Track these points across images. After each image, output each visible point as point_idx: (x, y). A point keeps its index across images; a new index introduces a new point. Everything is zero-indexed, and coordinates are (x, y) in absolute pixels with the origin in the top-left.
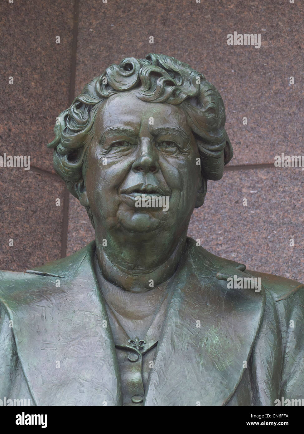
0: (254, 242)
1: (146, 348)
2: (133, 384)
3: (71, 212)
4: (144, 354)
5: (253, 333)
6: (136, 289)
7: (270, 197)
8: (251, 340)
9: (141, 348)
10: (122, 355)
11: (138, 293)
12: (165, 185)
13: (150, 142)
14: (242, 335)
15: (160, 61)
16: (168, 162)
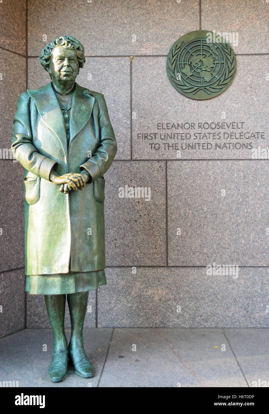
0: (83, 79)
1: (68, 110)
2: (66, 118)
3: (28, 67)
4: (68, 111)
5: (93, 106)
6: (64, 95)
7: (87, 66)
8: (92, 108)
9: (67, 109)
10: (63, 111)
11: (64, 96)
12: (72, 70)
13: (68, 60)
14: (90, 106)
15: (69, 38)
16: (72, 64)
